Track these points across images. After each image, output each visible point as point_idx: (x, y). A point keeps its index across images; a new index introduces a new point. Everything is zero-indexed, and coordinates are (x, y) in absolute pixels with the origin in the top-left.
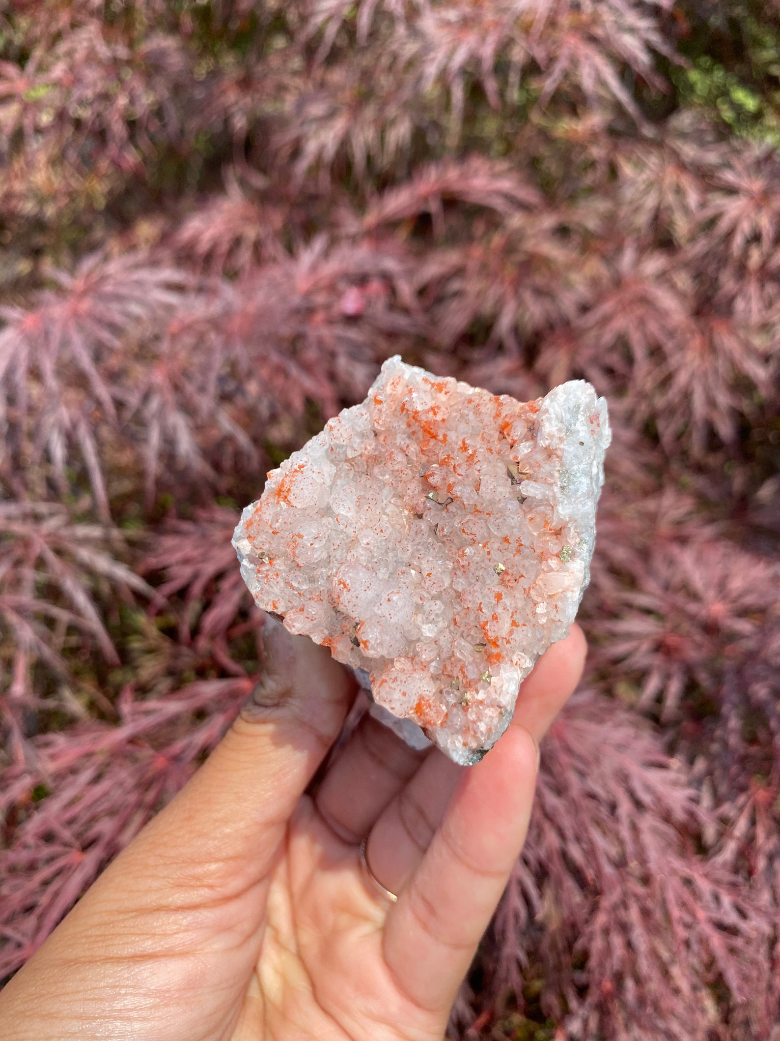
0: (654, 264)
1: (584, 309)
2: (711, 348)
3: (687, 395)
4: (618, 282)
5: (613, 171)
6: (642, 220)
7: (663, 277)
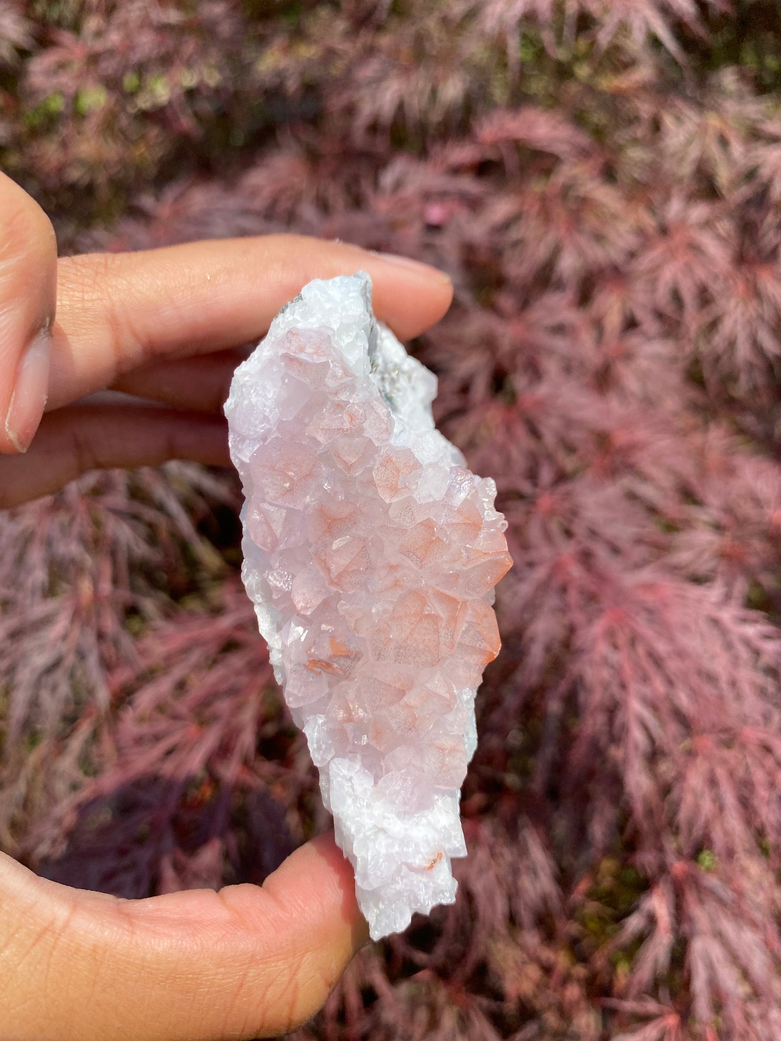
0: (700, 212)
1: (632, 255)
2: (756, 293)
3: (732, 344)
4: (664, 231)
5: (656, 126)
6: (686, 169)
7: (707, 224)
